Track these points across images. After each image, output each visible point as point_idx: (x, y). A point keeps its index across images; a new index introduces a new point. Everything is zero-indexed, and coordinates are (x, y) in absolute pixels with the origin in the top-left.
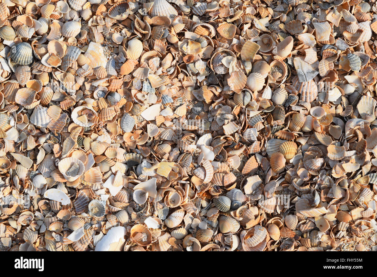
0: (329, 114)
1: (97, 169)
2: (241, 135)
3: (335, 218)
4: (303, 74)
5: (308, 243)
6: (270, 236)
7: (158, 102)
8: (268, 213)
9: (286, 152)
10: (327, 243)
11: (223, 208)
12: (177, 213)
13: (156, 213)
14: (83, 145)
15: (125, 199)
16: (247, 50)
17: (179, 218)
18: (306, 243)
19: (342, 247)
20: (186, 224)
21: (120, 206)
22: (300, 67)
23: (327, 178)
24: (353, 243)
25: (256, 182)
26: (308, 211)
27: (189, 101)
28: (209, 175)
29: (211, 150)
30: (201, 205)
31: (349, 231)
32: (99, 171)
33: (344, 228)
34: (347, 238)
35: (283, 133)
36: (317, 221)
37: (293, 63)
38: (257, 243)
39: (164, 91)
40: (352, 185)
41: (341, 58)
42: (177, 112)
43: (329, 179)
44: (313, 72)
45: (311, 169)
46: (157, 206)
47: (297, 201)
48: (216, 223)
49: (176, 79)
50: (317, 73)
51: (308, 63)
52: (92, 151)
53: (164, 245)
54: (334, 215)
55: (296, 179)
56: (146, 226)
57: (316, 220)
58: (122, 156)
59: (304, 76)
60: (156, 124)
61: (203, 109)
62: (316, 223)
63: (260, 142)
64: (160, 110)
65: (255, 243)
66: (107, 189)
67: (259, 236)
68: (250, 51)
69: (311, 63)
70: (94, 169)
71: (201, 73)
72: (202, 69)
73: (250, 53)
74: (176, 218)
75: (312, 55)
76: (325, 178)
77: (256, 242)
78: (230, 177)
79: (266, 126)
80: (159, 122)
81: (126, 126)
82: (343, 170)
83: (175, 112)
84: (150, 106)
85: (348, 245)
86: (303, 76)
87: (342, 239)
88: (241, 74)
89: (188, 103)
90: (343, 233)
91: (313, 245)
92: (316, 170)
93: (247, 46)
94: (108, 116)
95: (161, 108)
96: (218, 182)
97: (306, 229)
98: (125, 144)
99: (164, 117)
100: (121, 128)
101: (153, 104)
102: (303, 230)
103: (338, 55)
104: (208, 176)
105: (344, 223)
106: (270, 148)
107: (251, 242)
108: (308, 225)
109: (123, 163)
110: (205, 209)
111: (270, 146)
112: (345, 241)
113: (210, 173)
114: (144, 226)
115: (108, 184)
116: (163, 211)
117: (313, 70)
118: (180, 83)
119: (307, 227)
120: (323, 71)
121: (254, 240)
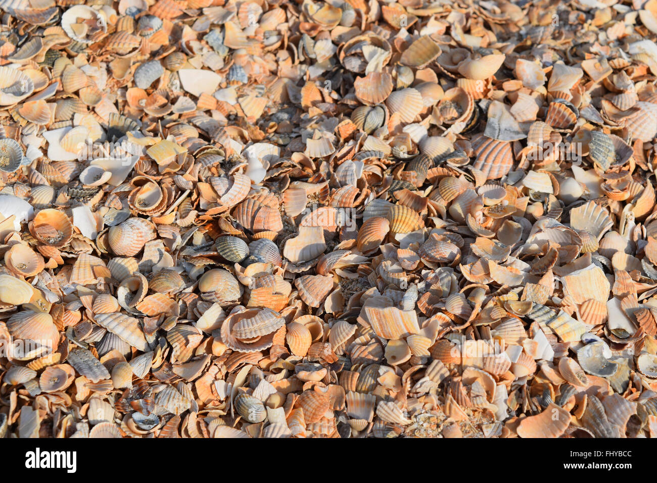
0: (512, 205)
1: (51, 108)
2: (332, 170)
3: (429, 350)
4: (497, 128)
5: (352, 380)
6: (286, 339)
7: (220, 71)
8: (307, 304)
9: (396, 218)
10: (388, 390)
11: (227, 250)
12: (139, 222)
13: (104, 210)
14: (53, 65)
15: (66, 172)
16: (417, 52)
17: (137, 231)
18: (348, 379)
19: (416, 414)
20: (146, 257)
21: (49, 177)
22: (497, 117)
23: (450, 278)
24: (443, 419)
25: (314, 242)
26: (381, 310)
27: (275, 102)
28: (235, 193)
29: (265, 167)
30: (192, 238)
31: (445, 386)
32: (52, 112)
33: (437, 374)
34: (434, 399)
35: (409, 196)
36: (390, 346)
37: (487, 108)
38: (253, 333)
39: (241, 56)
40: (491, 304)
41: (580, 133)
42: (243, 101)
43: (452, 282)
44: (517, 133)
45: (427, 255)
46: (111, 201)
47: (371, 297)
48: (199, 271)
49: (272, 56)
50: (523, 136)
51: (515, 119)
52: (61, 80)
53: (82, 269)
54: (429, 343)
55: (389, 263)
56: (72, 221)
57: (389, 344)
58: (107, 113)
59: (497, 132)
60: (196, 104)
61: (291, 118)
62: (386, 349)
63: (358, 191)
64: (216, 86)
65: (251, 332)
66: (47, 143)
67: (264, 321)
68: (421, 56)
69: (520, 120)
70: (47, 105)
71: (320, 61)
72: (325, 56)
73: (420, 59)
74: (131, 227)
75: (527, 106)
76: (447, 276)
77: (253, 330)
78: (272, 214)
79: (386, 176)
80: (203, 103)
81: (143, 75)
82: (488, 274)
83: (240, 100)
84: (203, 68)
85: (429, 418)
86: (494, 129)
87: (422, 399)
88: (385, 79)
89: (270, 103)
90: (430, 383)
91: (359, 389)
92: (436, 259)
93: (420, 45)
94: (123, 41)
95: (220, 85)
96: (245, 218)
97: (363, 355)
98: (126, 107)
99: (218, 101)
100: (134, 76)
101: (209, 68)
102: (355, 356)
103: (576, 127)
104: (232, 194)
105: (441, 364)
106: (372, 208)
107: (242, 329)
108: (370, 349)
109: (102, 126)
110: (195, 248)
111: (374, 206)
112: (428, 406)
113: (239, 192)
114: (69, 219)
115: (52, 137)
116: (119, 214)
117: (520, 130)
118: (275, 65)
119: (366, 353)
120: (536, 136)
121: (251, 325)
